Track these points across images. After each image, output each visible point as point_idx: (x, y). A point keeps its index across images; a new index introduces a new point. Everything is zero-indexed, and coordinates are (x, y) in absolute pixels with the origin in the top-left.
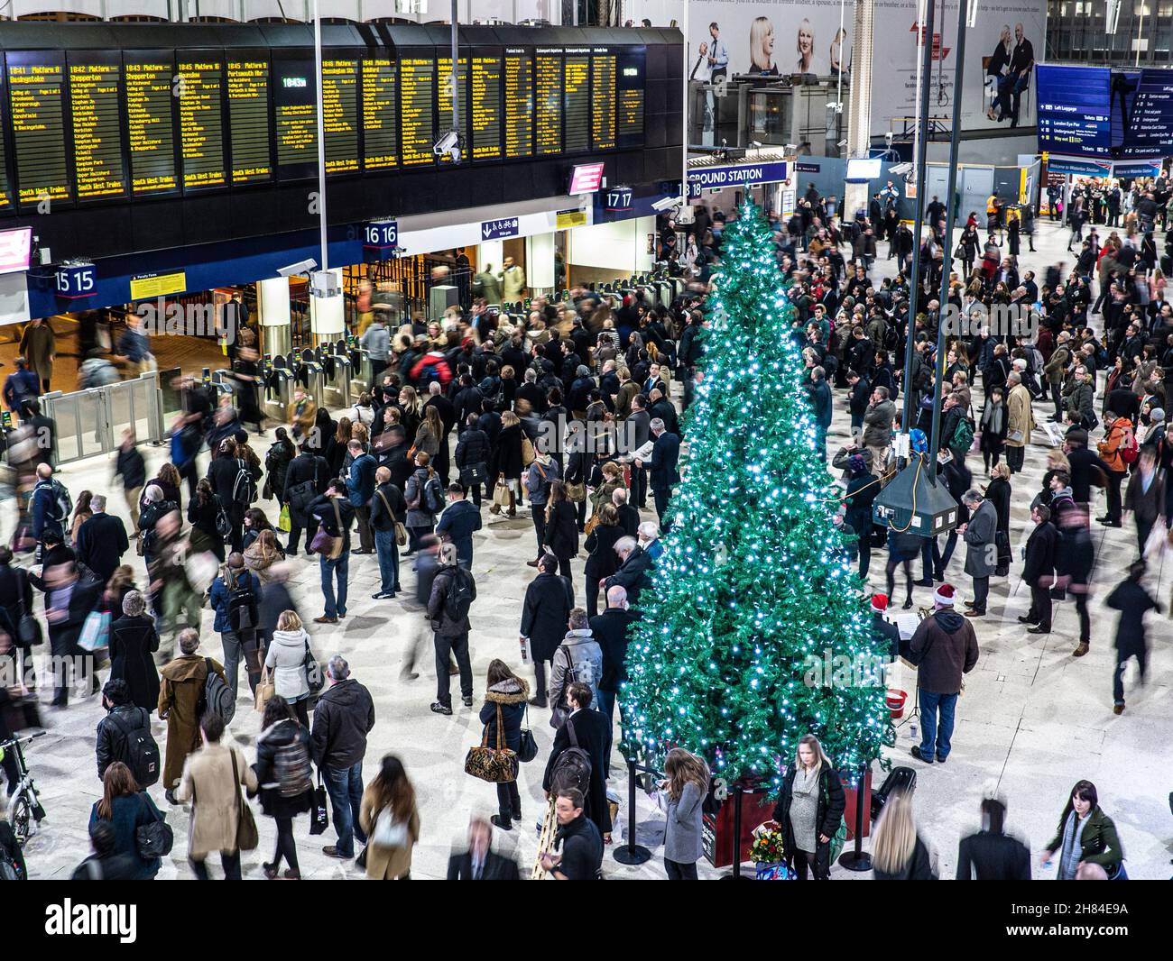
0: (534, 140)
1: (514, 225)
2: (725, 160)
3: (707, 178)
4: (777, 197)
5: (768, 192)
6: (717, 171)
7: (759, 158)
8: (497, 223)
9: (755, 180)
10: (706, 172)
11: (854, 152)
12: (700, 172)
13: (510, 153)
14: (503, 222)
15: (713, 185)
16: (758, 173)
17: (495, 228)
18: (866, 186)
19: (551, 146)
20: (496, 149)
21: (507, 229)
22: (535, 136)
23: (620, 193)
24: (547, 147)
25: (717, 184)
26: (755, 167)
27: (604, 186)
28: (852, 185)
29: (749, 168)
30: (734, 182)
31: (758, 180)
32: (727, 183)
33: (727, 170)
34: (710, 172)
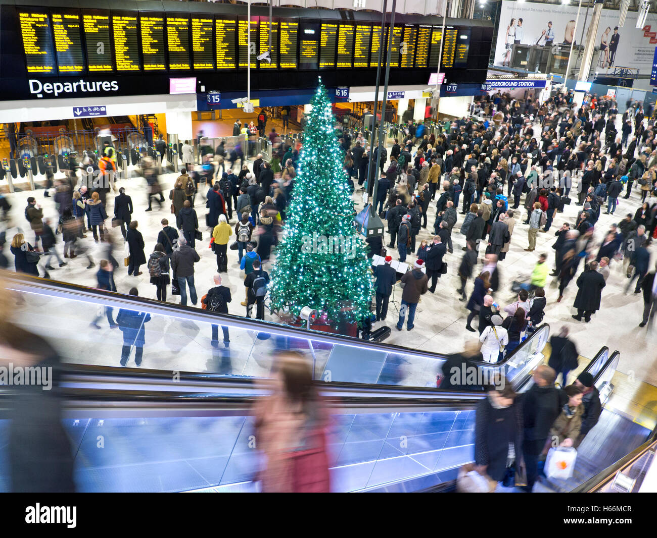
0: (414, 62)
1: (403, 94)
2: (518, 77)
3: (509, 84)
4: (541, 95)
5: (538, 91)
6: (513, 81)
7: (535, 78)
8: (395, 93)
9: (531, 87)
10: (508, 81)
11: (580, 79)
12: (506, 81)
13: (403, 66)
14: (398, 93)
15: (511, 87)
16: (533, 84)
17: (394, 94)
18: (584, 93)
19: (422, 64)
20: (397, 64)
21: (399, 96)
22: (415, 60)
23: (452, 86)
24: (420, 65)
25: (513, 86)
26: (531, 81)
27: (445, 82)
28: (577, 93)
29: (529, 81)
30: (520, 87)
31: (532, 86)
32: (517, 86)
33: (518, 82)
34: (510, 81)
